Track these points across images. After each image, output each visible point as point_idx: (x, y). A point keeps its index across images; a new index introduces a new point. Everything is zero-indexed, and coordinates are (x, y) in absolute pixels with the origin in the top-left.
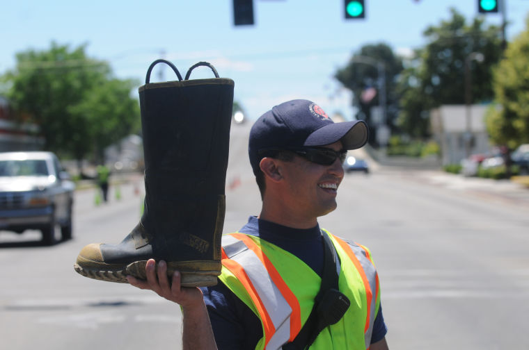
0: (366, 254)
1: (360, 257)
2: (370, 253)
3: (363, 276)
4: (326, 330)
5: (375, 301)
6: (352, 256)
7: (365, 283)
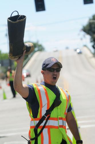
0: (66, 91)
1: (65, 92)
2: (67, 91)
3: (66, 96)
4: (56, 107)
5: (69, 102)
6: (64, 92)
7: (67, 98)
